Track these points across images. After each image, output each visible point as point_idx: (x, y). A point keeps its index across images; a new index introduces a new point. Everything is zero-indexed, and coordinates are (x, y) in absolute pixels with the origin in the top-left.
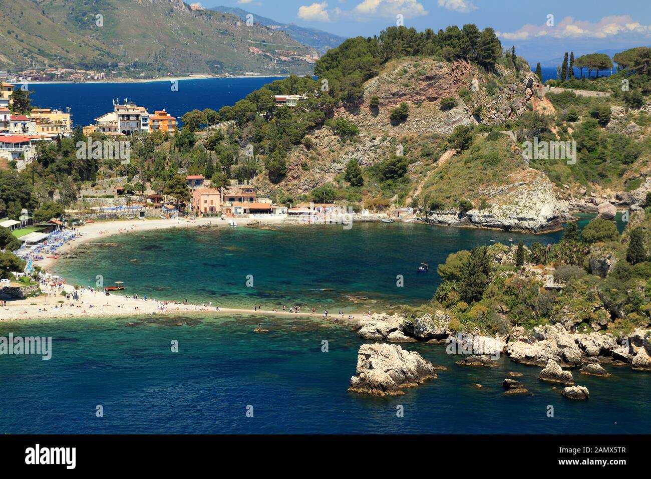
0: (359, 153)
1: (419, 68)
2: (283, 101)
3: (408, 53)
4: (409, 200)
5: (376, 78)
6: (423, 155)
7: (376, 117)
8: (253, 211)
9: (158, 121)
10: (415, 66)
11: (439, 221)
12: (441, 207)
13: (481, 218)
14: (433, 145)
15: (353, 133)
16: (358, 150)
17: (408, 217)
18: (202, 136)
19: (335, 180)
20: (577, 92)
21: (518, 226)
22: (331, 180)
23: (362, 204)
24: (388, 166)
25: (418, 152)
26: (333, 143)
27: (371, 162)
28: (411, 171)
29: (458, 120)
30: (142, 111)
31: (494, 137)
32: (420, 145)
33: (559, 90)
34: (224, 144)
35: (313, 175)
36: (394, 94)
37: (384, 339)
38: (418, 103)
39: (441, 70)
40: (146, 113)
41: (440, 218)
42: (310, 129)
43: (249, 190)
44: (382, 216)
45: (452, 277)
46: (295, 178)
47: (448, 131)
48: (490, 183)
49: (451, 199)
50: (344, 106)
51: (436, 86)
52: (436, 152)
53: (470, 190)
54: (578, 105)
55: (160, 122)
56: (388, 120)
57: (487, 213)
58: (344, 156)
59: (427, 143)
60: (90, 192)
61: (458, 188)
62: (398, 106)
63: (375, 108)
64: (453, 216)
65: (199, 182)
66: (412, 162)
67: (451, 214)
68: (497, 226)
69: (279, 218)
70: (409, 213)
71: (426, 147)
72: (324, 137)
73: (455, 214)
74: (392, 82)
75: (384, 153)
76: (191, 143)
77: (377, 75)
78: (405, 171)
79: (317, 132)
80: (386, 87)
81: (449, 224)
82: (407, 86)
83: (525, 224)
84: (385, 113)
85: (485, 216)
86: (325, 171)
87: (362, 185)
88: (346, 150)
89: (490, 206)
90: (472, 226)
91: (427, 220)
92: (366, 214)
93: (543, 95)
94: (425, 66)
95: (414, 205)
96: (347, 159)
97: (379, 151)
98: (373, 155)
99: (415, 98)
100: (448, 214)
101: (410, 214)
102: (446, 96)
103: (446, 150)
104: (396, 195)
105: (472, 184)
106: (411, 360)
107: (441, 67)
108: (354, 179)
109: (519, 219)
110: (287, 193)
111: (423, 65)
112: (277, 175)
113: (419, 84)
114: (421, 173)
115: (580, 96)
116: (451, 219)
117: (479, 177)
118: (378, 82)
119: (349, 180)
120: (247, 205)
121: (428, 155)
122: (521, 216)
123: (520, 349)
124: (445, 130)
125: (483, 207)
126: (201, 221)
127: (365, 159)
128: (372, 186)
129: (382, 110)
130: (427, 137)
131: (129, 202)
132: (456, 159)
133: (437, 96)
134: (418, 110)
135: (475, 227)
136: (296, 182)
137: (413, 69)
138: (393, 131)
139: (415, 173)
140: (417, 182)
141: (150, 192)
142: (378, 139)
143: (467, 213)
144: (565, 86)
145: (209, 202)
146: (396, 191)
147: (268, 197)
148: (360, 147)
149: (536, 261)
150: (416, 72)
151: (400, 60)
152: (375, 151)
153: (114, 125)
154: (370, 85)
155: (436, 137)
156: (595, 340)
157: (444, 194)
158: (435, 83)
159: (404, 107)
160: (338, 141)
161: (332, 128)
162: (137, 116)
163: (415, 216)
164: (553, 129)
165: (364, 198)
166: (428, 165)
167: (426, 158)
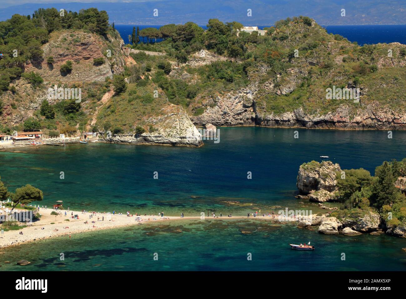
0: (46, 96)
1: (75, 38)
3: (64, 27)
4: (88, 127)
5: (48, 44)
6: (89, 97)
7: (51, 70)
10: (71, 36)
11: (121, 141)
12: (122, 131)
13: (152, 138)
14: (95, 89)
15: (41, 82)
16: (45, 94)
17: (94, 139)
19: (34, 115)
20: (147, 53)
21: (181, 143)
22: (32, 115)
23: (59, 131)
24: (70, 104)
26: (28, 90)
27: (54, 102)
28: (83, 107)
29: (107, 72)
32: (86, 89)
35: (20, 112)
36: (61, 55)
38: (78, 61)
39: (90, 39)
41: (122, 139)
44: (73, 139)
46: (8, 115)
48: (150, 114)
49: (127, 125)
50: (32, 63)
51: (88, 50)
52: (98, 94)
53: (139, 120)
54: (149, 61)
56: (58, 73)
57: (157, 135)
58: (37, 98)
59: (90, 88)
61: (129, 119)
62: (64, 63)
63: (50, 64)
64: (130, 137)
66: (83, 101)
67: (129, 136)
68: (167, 143)
69: (8, 143)
70: (94, 136)
71: (90, 91)
72: (22, 85)
73: (132, 136)
74: (58, 47)
77: (48, 42)
78: (80, 107)
79: (17, 81)
80: (55, 50)
81: (130, 143)
82: (68, 49)
83: (186, 141)
84: (57, 68)
85: (156, 137)
86: (27, 109)
87: (54, 118)
88: (38, 94)
89: (157, 130)
90: (147, 144)
91: (111, 141)
92: (63, 138)
93: (129, 55)
94: (79, 36)
95: (94, 130)
96: (40, 100)
99: (75, 58)
100: (127, 136)
101: (94, 137)
102: (96, 56)
103: (105, 92)
104: (78, 124)
105: (138, 116)
107: (90, 37)
108: (49, 114)
109: (181, 138)
111: (77, 36)
113: (77, 48)
114: (91, 108)
115: (149, 55)
116: (130, 139)
117: (142, 111)
118: (49, 46)
119: (44, 114)
121: (93, 96)
122: (182, 136)
124: (99, 79)
125: (152, 130)
128: (61, 118)
129: (54, 65)
130: (90, 84)
133: (89, 56)
134: (78, 66)
135: (150, 144)
136: (9, 117)
137: (70, 38)
138: (64, 80)
139: (87, 108)
140: (90, 114)
143: (142, 135)
146: (77, 121)
148: (46, 92)
150: (73, 40)
151: (60, 32)
154: (45, 48)
155: (95, 84)
157: (120, 123)
158: (88, 48)
159: (70, 64)
160: (31, 87)
161: (26, 79)
163: (98, 138)
164: (141, 77)
165: (58, 126)
166: (94, 103)
167: (92, 98)
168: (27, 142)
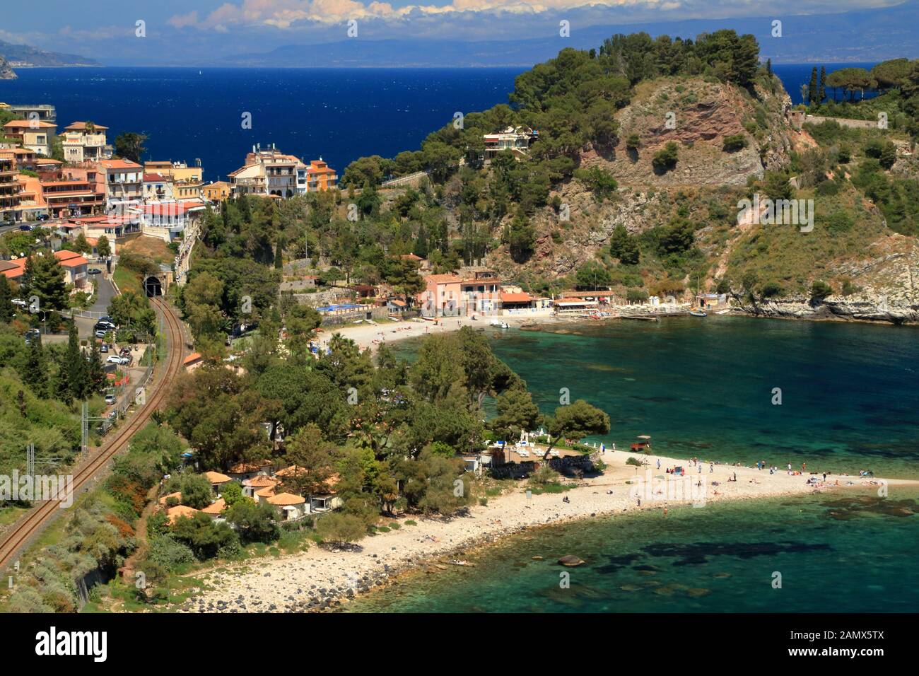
0: (622, 216)
1: (684, 93)
2: (492, 143)
3: (663, 71)
4: (709, 283)
5: (628, 108)
6: (712, 217)
7: (634, 163)
8: (507, 306)
9: (316, 175)
10: (678, 90)
11: (779, 313)
12: (781, 292)
13: (849, 307)
14: (724, 202)
15: (612, 187)
16: (620, 212)
17: (722, 307)
19: (597, 255)
20: (842, 122)
21: (914, 318)
22: (593, 257)
23: (645, 289)
24: (671, 234)
25: (705, 213)
26: (585, 203)
27: (638, 228)
28: (700, 240)
29: (752, 165)
30: (291, 160)
32: (705, 202)
33: (818, 120)
34: (420, 207)
35: (569, 250)
36: (655, 131)
38: (689, 143)
39: (718, 95)
40: (300, 164)
41: (782, 309)
42: (555, 182)
43: (487, 274)
44: (679, 306)
46: (546, 255)
48: (846, 256)
49: (793, 279)
50: (595, 147)
51: (712, 119)
52: (729, 212)
53: (819, 267)
54: (846, 139)
55: (319, 177)
56: (649, 168)
57: (859, 300)
58: (605, 222)
59: (715, 200)
60: (285, 285)
61: (798, 265)
62: (662, 147)
63: (633, 151)
64: (800, 304)
66: (699, 227)
67: (797, 302)
69: (544, 313)
70: (721, 301)
71: (715, 205)
72: (574, 195)
73: (803, 302)
74: (650, 113)
75: (654, 216)
77: (629, 103)
78: (692, 241)
79: (565, 187)
80: (642, 120)
81: (798, 317)
84: (645, 158)
85: (856, 304)
86: (583, 243)
87: (638, 262)
88: (606, 212)
89: (860, 290)
90: (837, 319)
91: (758, 311)
92: (655, 305)
93: (800, 127)
94: (694, 90)
95: (722, 289)
96: (609, 225)
97: (647, 212)
98: (639, 218)
99: (684, 136)
100: (792, 302)
101: (722, 303)
102: (728, 131)
104: (688, 276)
105: (818, 259)
107: (718, 92)
108: (627, 254)
109: (915, 307)
110: (538, 277)
111: (690, 89)
112: (522, 251)
113: (689, 115)
114: (715, 243)
115: (845, 128)
116: (799, 308)
117: (827, 247)
118: (632, 113)
119: (618, 255)
120: (494, 296)
121: (720, 217)
124: (734, 181)
125: (847, 291)
126: (444, 324)
127: (629, 225)
128: (652, 263)
129: (641, 152)
130: (714, 192)
133: (715, 132)
134: (690, 152)
135: (842, 320)
136: (547, 260)
137: (676, 94)
138: (660, 183)
139: (706, 243)
140: (713, 255)
142: (643, 195)
143: (825, 300)
145: (447, 294)
146: (686, 269)
147: (515, 284)
148: (621, 206)
150: (681, 99)
151: (656, 82)
152: (641, 213)
153: (260, 183)
154: (623, 117)
155: (726, 190)
157: (778, 273)
158: (712, 114)
159: (673, 148)
160: (592, 199)
161: (582, 181)
162: (291, 169)
163: (729, 305)
164: (828, 175)
165: (645, 280)
166: (723, 231)
167: (719, 221)
168: (582, 312)
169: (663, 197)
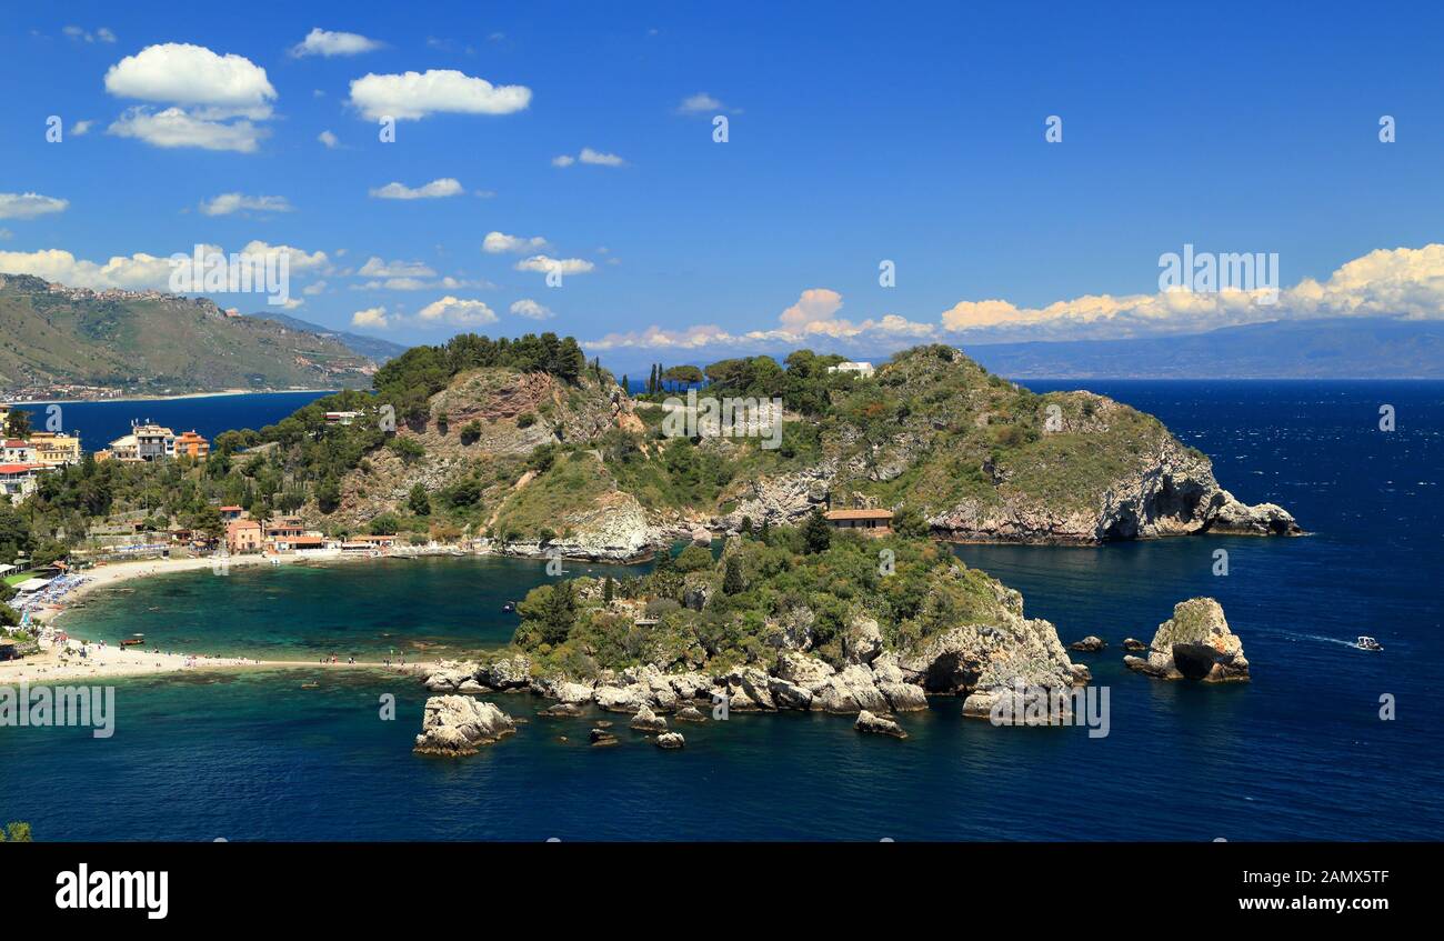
0: (425, 477)
1: (493, 381)
2: (336, 419)
3: (480, 364)
4: (483, 530)
5: (444, 392)
6: (499, 479)
7: (444, 435)
8: (300, 546)
9: (186, 444)
10: (488, 379)
11: (517, 553)
12: (520, 536)
13: (565, 548)
14: (510, 467)
15: (420, 454)
16: (424, 473)
17: (483, 548)
18: (239, 461)
19: (397, 508)
21: (606, 556)
22: (393, 509)
23: (430, 536)
25: (493, 475)
26: (394, 466)
28: (485, 496)
29: (538, 438)
30: (167, 433)
31: (578, 457)
32: (495, 467)
33: (648, 405)
34: (266, 469)
35: (371, 504)
36: (464, 410)
37: (456, 690)
38: (493, 420)
39: (517, 383)
40: (172, 435)
41: (519, 550)
42: (368, 450)
43: (295, 522)
44: (453, 548)
45: (533, 616)
46: (350, 507)
47: (527, 450)
48: (574, 508)
49: (531, 527)
50: (410, 424)
51: (512, 401)
52: (513, 474)
53: (553, 517)
55: (189, 445)
56: (458, 439)
57: (571, 543)
58: (408, 481)
59: (503, 465)
60: (103, 528)
61: (538, 515)
62: (470, 423)
63: (443, 426)
64: (533, 546)
65: (235, 514)
66: (486, 486)
67: (531, 544)
68: (584, 557)
69: (331, 553)
70: (484, 544)
71: (502, 469)
72: (384, 460)
73: (535, 544)
74: (462, 396)
75: (454, 477)
76: (226, 469)
77: (445, 388)
78: (478, 497)
79: (376, 453)
80: (455, 402)
81: (529, 556)
82: (479, 400)
83: (614, 553)
84: (454, 432)
85: (569, 546)
86: (386, 498)
87: (429, 513)
88: (410, 473)
89: (575, 535)
91: (504, 552)
92: (434, 547)
93: (631, 410)
94: (500, 378)
95: (489, 535)
96: (411, 484)
97: (448, 474)
98: (441, 479)
99: (489, 414)
100: (528, 544)
101: (485, 546)
102: (524, 411)
103: (525, 472)
104: (468, 524)
105: (554, 511)
106: (487, 713)
107: (518, 380)
108: (420, 507)
109: (608, 548)
110: (341, 525)
111: (497, 378)
112: (329, 504)
113: (494, 398)
114: (496, 498)
116: (531, 550)
117: (562, 502)
118: (446, 396)
119: (414, 508)
120: (293, 539)
121: (504, 478)
122: (609, 544)
123: (610, 695)
124: (524, 450)
125: (567, 536)
126: (239, 560)
127: (432, 484)
128: (440, 514)
129: (451, 427)
130: (503, 458)
131: (150, 539)
132: (535, 482)
133: (513, 411)
134: (493, 428)
136: (352, 511)
137: (486, 381)
138: (464, 452)
139: (490, 499)
140: (492, 508)
141: (175, 527)
142: (446, 460)
143: (550, 542)
144: (654, 401)
145: (247, 537)
146: (468, 519)
147: (318, 530)
148: (427, 470)
149: (627, 594)
150: (490, 385)
151: (471, 372)
152: (444, 475)
153: (132, 450)
154: (438, 400)
155: (513, 457)
156: (690, 681)
157: (522, 522)
158: (511, 397)
159: (477, 424)
160: (401, 463)
161: (393, 449)
162: (161, 439)
163: (490, 548)
164: (642, 448)
165: (431, 528)
166: (505, 489)
167: (502, 481)
168: (363, 553)
169: (464, 462)
